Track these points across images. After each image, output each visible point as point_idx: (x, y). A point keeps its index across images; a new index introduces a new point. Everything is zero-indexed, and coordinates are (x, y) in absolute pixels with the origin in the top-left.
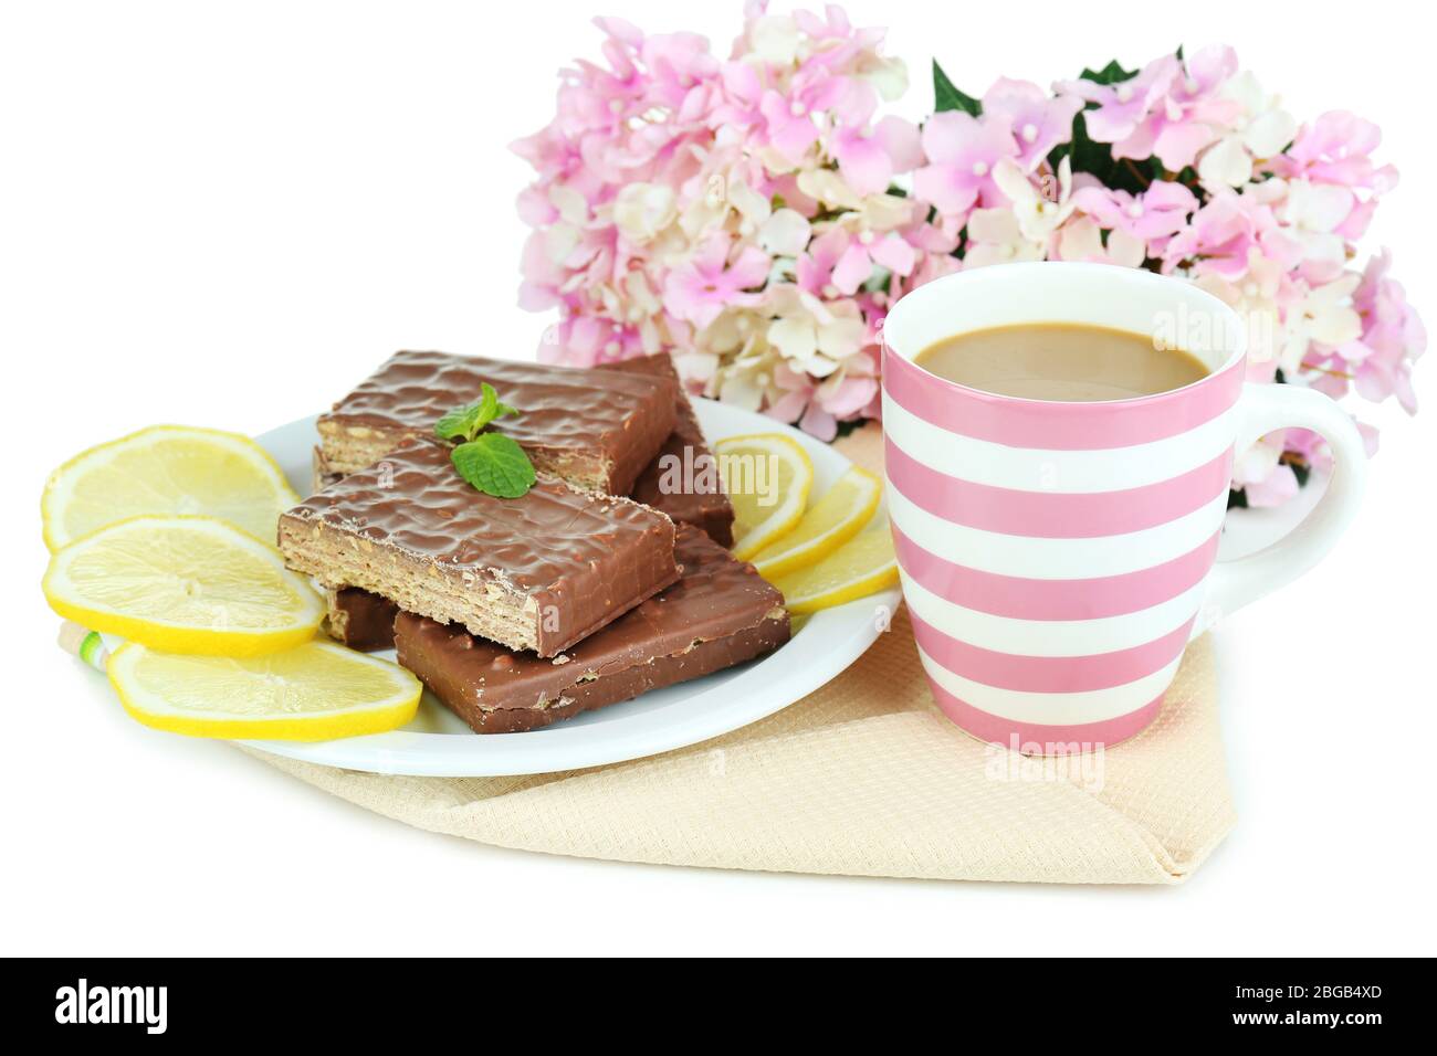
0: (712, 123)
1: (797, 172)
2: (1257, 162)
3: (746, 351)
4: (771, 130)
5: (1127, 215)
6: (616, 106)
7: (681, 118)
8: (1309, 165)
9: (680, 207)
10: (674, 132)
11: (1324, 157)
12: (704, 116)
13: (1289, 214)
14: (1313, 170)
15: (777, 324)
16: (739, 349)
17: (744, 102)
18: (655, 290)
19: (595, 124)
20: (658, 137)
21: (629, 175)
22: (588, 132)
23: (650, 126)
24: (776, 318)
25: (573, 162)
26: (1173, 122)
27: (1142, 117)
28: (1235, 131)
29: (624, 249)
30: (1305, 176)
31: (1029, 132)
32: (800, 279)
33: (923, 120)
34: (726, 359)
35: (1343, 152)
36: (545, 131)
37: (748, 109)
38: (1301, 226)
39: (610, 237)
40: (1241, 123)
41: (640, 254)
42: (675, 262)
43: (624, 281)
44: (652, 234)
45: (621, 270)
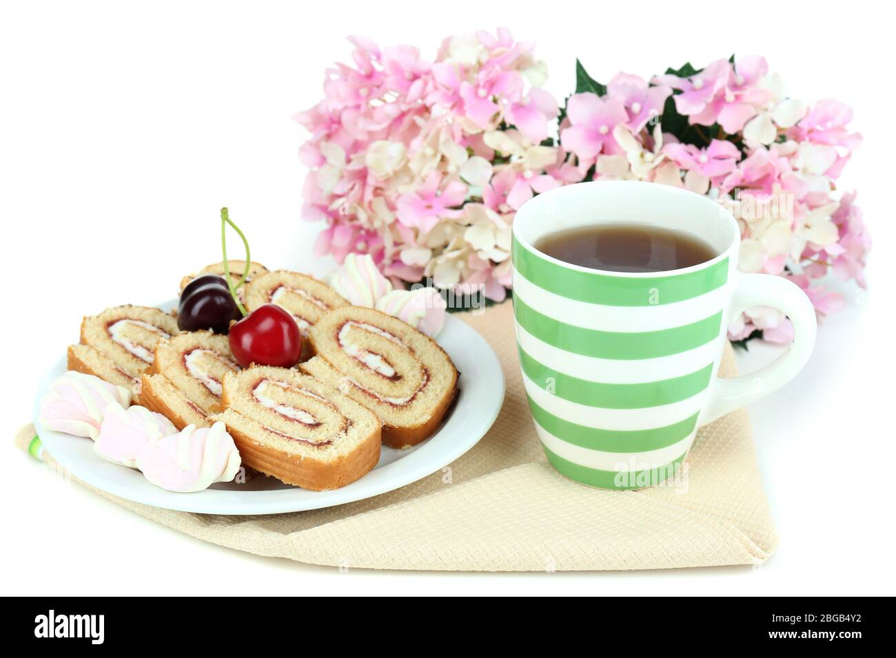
0: (428, 102)
1: (483, 132)
2: (779, 129)
3: (450, 247)
4: (466, 107)
5: (698, 162)
6: (363, 92)
7: (408, 99)
8: (810, 132)
9: (410, 156)
10: (404, 108)
11: (819, 127)
12: (423, 97)
13: (799, 163)
14: (813, 135)
15: (470, 230)
16: (446, 246)
17: (448, 89)
18: (392, 208)
19: (351, 103)
20: (392, 111)
21: (372, 136)
22: (346, 108)
23: (387, 104)
24: (469, 225)
25: (335, 126)
26: (729, 103)
27: (710, 99)
28: (766, 110)
29: (371, 181)
30: (807, 139)
31: (636, 107)
32: (486, 200)
33: (568, 96)
34: (436, 252)
35: (829, 124)
36: (316, 107)
37: (450, 93)
38: (805, 171)
39: (362, 175)
40: (771, 105)
41: (380, 185)
42: (405, 191)
43: (370, 203)
44: (391, 173)
45: (369, 196)
